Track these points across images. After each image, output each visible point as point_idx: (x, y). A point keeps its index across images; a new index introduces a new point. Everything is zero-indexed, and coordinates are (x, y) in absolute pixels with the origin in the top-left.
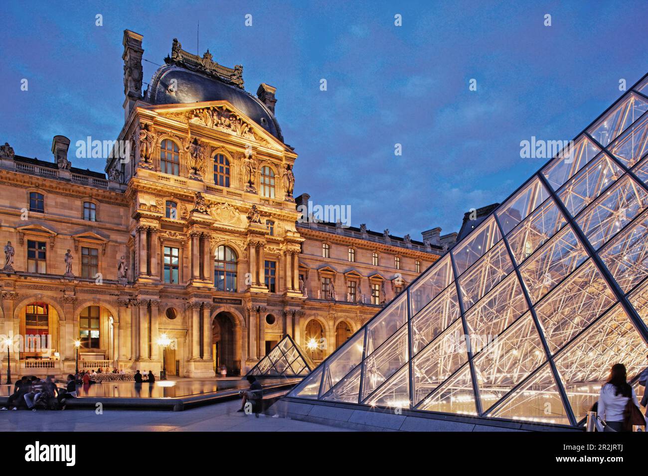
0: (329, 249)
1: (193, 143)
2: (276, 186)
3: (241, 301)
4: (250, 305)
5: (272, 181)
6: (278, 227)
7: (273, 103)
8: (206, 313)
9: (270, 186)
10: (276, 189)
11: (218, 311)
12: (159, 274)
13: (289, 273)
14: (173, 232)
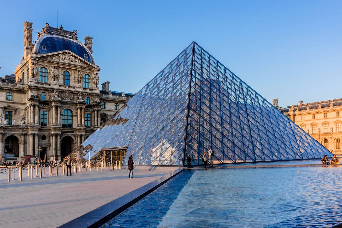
0: (118, 106)
1: (54, 68)
2: (91, 83)
3: (74, 131)
4: (78, 133)
5: (89, 80)
6: (91, 100)
7: (91, 45)
8: (59, 137)
9: (88, 83)
10: (91, 84)
11: (64, 136)
12: (39, 122)
13: (96, 119)
14: (44, 105)
